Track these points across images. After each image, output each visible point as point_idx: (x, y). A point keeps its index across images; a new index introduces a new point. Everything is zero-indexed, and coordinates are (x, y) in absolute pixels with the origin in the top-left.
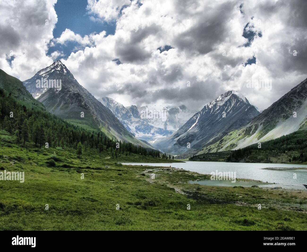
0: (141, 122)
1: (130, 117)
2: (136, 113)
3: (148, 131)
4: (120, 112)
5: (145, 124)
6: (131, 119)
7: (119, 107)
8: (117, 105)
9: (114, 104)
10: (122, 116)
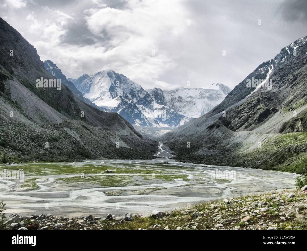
1: (150, 102)
2: (161, 99)
3: (176, 123)
4: (136, 96)
5: (171, 113)
6: (152, 105)
7: (136, 88)
8: (133, 86)
9: (128, 84)
10: (139, 101)
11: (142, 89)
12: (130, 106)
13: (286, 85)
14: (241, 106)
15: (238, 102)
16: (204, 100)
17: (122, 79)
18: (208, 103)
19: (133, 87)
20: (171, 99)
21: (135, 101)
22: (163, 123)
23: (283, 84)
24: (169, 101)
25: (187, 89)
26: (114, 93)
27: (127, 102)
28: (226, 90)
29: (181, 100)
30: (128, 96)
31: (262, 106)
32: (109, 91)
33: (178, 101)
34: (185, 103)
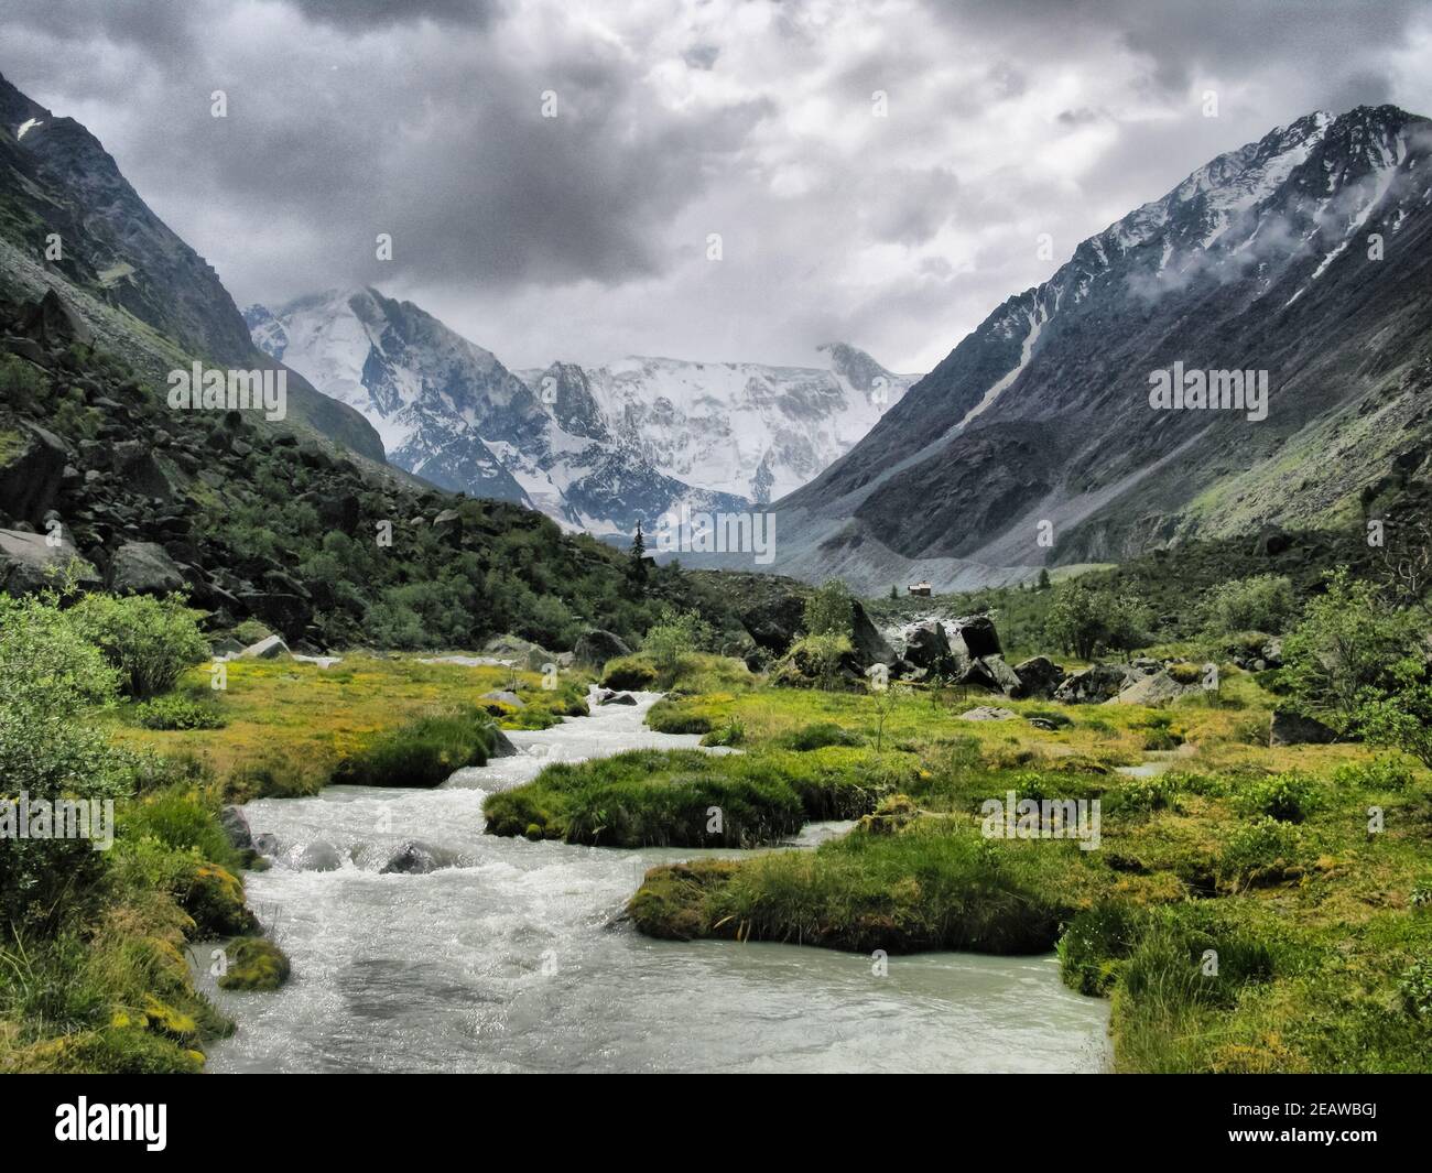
0: (602, 460)
1: (536, 426)
2: (580, 410)
3: (651, 515)
4: (473, 398)
5: (628, 471)
6: (547, 438)
7: (472, 366)
8: (458, 355)
9: (436, 346)
10: (486, 422)
11: (498, 367)
12: (460, 446)
13: (1083, 395)
14: (931, 469)
15: (919, 450)
16: (766, 413)
17: (413, 326)
18: (783, 427)
19: (459, 361)
20: (622, 409)
21: (470, 418)
22: (593, 518)
23: (1072, 393)
24: (616, 418)
25: (694, 368)
26: (382, 390)
27: (446, 427)
28: (862, 369)
29: (668, 413)
30: (442, 402)
31: (1001, 472)
32: (363, 382)
33: (655, 419)
34: (686, 429)
